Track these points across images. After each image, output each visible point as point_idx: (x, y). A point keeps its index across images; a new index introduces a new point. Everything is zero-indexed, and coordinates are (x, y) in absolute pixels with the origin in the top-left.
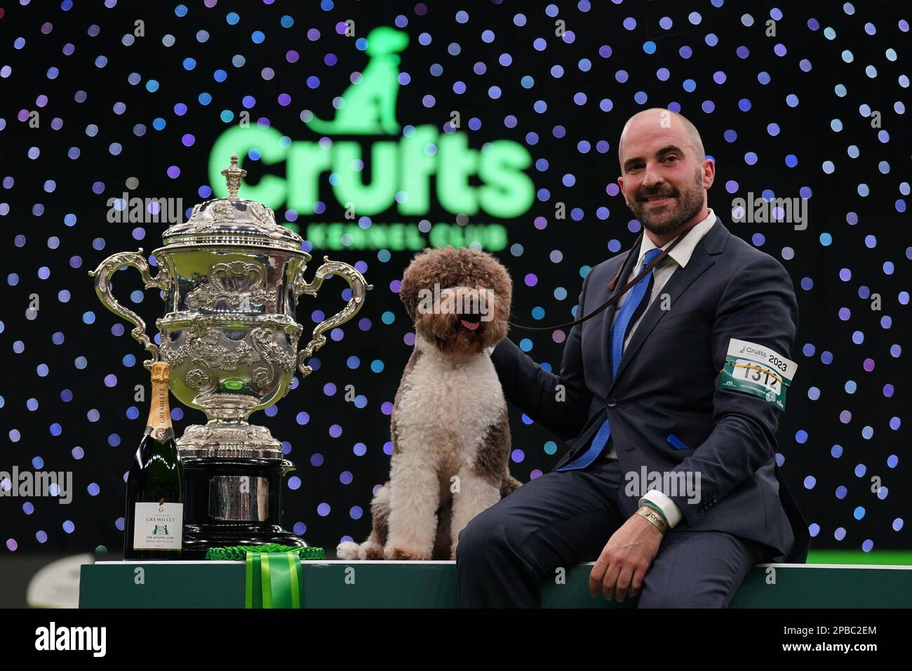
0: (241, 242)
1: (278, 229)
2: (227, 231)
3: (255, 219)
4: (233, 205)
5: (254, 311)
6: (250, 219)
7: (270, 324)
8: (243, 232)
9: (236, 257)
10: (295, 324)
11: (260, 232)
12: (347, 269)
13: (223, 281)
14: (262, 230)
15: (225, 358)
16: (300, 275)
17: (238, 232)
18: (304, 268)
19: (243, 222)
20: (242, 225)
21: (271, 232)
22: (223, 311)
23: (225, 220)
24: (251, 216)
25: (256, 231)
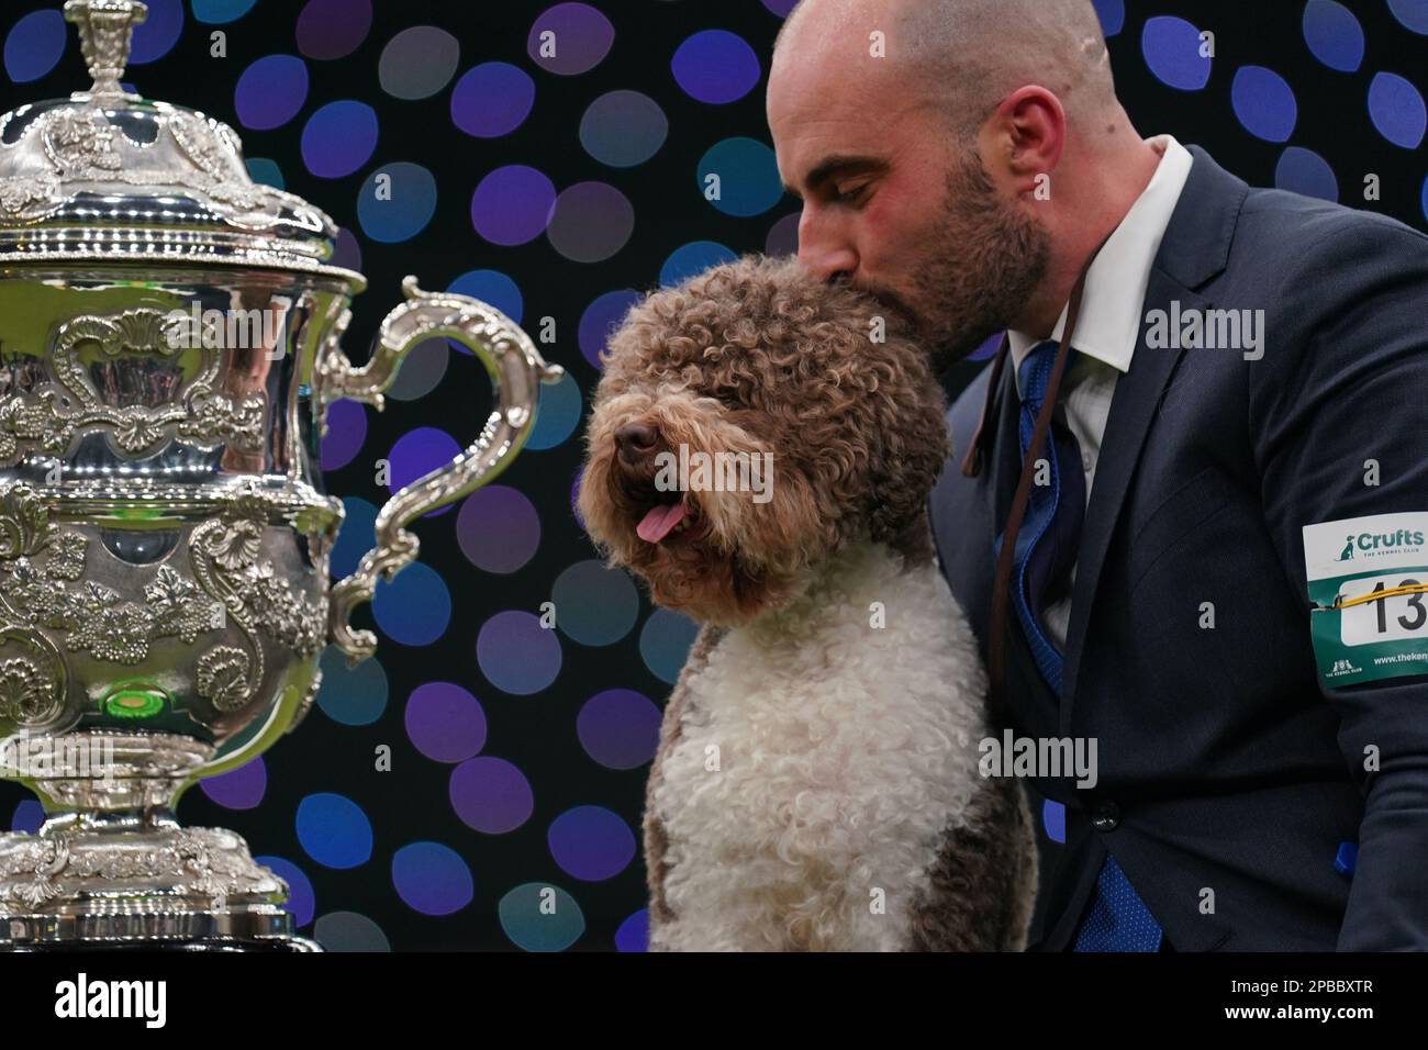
0: (143, 246)
1: (264, 201)
2: (96, 213)
3: (186, 165)
4: (112, 121)
5: (193, 468)
6: (171, 167)
7: (247, 508)
8: (149, 214)
9: (133, 299)
10: (320, 501)
11: (204, 211)
12: (478, 319)
13: (96, 375)
14: (212, 206)
15: (109, 621)
16: (333, 341)
17: (133, 213)
18: (343, 322)
19: (145, 181)
20: (147, 190)
21: (243, 210)
22: (90, 469)
23: (90, 172)
24: (176, 158)
25: (190, 207)
